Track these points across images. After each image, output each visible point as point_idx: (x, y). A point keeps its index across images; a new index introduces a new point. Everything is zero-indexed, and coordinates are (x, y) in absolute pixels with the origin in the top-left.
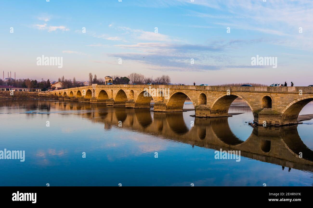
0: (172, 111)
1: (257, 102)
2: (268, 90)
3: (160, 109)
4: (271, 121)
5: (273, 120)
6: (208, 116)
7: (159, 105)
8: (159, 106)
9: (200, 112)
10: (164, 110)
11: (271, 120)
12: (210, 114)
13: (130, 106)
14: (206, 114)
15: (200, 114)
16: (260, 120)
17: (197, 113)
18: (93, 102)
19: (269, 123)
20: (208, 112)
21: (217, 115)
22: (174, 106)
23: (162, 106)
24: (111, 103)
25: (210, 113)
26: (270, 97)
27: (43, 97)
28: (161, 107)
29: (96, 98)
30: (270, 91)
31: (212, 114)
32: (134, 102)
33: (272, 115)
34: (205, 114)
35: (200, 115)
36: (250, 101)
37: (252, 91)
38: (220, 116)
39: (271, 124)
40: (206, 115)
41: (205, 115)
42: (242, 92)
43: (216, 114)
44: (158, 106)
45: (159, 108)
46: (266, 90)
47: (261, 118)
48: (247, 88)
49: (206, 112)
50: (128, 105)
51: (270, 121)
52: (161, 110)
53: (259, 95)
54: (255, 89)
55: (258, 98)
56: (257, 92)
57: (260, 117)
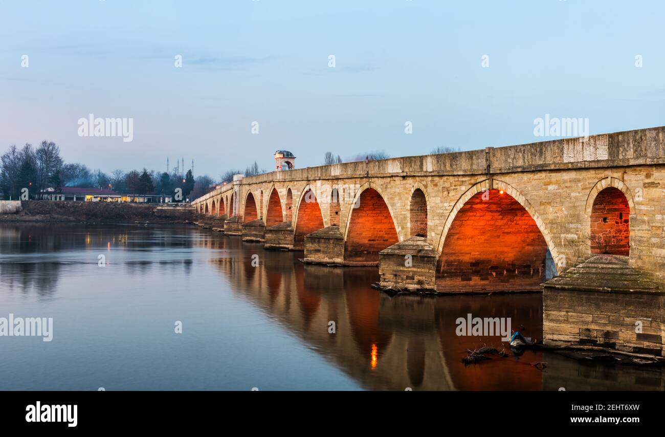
0: (370, 263)
1: (572, 223)
2: (610, 154)
3: (324, 253)
4: (616, 333)
5: (622, 325)
6: (427, 286)
7: (323, 241)
8: (321, 245)
9: (396, 268)
10: (339, 260)
11: (611, 323)
12: (434, 279)
13: (279, 244)
14: (421, 278)
15: (396, 275)
16: (552, 320)
17: (384, 274)
18: (231, 231)
19: (601, 340)
20: (426, 270)
21: (476, 283)
22: (379, 244)
23: (331, 242)
24: (255, 232)
25: (433, 272)
26: (624, 191)
27: (166, 217)
28: (327, 247)
29: (240, 217)
30: (621, 157)
31: (444, 277)
32: (292, 231)
33: (620, 297)
34: (417, 278)
35: (396, 283)
36: (550, 217)
37: (552, 167)
38: (490, 289)
39: (613, 346)
40: (420, 282)
41: (416, 280)
42: (522, 172)
43: (470, 280)
44: (319, 242)
45: (322, 249)
46: (603, 154)
47: (559, 309)
48: (538, 149)
49: (419, 270)
50: (270, 241)
51: (609, 328)
52: (326, 260)
53: (580, 185)
54: (565, 151)
55: (576, 198)
56: (570, 166)
57: (549, 302)
